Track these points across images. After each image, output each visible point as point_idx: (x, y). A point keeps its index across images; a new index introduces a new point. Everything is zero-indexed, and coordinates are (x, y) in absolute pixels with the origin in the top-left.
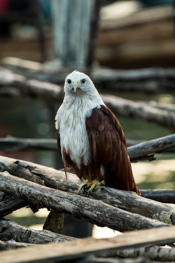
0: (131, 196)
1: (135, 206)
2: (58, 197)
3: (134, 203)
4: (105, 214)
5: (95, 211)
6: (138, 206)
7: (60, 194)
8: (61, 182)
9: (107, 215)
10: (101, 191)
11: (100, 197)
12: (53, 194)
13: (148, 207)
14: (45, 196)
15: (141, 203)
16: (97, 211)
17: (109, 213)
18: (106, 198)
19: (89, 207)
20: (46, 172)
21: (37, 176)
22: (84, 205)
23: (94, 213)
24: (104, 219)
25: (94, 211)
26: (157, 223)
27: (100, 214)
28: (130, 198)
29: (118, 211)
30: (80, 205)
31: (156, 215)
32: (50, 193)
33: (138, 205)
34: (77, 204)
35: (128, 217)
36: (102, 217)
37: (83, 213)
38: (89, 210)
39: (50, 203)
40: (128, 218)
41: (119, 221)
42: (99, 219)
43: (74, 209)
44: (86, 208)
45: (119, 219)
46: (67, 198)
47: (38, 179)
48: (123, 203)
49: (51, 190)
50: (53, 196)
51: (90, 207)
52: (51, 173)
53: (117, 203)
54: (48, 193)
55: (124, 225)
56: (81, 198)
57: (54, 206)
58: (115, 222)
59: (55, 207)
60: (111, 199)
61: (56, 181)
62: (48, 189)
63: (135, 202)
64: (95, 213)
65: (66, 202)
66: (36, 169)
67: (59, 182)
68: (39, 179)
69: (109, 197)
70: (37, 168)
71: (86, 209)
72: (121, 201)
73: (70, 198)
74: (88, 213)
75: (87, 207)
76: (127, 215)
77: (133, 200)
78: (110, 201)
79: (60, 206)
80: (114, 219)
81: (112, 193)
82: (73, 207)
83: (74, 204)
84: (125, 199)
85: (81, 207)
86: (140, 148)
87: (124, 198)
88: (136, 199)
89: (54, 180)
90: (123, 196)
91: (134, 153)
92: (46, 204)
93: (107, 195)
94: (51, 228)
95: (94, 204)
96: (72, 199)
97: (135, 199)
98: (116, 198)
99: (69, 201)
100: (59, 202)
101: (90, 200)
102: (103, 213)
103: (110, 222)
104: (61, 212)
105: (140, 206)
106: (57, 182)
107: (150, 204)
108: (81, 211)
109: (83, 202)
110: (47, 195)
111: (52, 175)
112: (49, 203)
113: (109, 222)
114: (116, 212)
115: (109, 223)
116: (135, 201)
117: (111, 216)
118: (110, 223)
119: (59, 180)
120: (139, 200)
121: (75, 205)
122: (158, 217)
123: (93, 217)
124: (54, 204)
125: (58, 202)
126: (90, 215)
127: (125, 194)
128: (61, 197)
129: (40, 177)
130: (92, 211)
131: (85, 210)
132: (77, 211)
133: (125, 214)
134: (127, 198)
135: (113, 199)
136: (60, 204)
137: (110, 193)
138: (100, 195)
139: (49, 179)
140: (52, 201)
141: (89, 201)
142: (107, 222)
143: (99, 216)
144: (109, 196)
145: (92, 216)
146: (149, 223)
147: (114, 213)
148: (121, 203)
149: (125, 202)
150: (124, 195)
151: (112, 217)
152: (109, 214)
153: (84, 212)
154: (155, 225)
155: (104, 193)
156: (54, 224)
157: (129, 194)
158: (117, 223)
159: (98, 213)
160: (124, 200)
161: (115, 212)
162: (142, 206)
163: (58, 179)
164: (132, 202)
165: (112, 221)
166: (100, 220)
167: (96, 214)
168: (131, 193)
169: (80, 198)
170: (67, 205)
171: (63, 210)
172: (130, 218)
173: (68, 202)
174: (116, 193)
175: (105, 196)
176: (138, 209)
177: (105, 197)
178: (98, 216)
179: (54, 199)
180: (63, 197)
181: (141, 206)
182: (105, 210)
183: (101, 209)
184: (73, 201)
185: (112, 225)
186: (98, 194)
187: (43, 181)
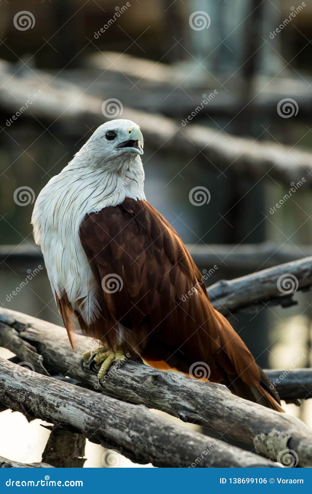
0: (213, 395)
1: (219, 417)
2: (56, 395)
3: (218, 410)
4: (146, 436)
5: (127, 430)
6: (226, 417)
7: (60, 391)
8: (75, 359)
9: (150, 439)
10: (152, 382)
11: (152, 393)
12: (46, 390)
13: (244, 420)
14: (31, 394)
15: (231, 409)
16: (132, 429)
17: (155, 435)
18: (163, 398)
19: (116, 419)
20: (48, 336)
21: (30, 346)
22: (106, 415)
23: (125, 433)
24: (145, 447)
25: (126, 428)
26: (249, 459)
27: (138, 437)
28: (211, 398)
29: (174, 431)
30: (99, 414)
31: (259, 438)
32: (41, 388)
33: (225, 415)
34: (94, 414)
35: (192, 446)
36: (141, 443)
37: (104, 432)
38: (115, 426)
39: (42, 408)
40: (190, 448)
41: (174, 453)
42: (136, 447)
43: (88, 424)
44: (110, 421)
45: (174, 449)
46: (74, 400)
47: (32, 351)
48: (197, 409)
49: (42, 381)
50: (46, 394)
51: (118, 421)
52: (57, 340)
53: (185, 408)
54: (36, 386)
55: (184, 462)
56: (101, 401)
57: (50, 415)
58: (165, 455)
59: (51, 417)
60: (173, 400)
61: (67, 357)
62: (38, 379)
63: (220, 406)
64: (128, 433)
65: (71, 407)
66: (30, 329)
67: (72, 359)
68: (34, 351)
69: (169, 395)
70: (33, 326)
71: (111, 425)
72: (193, 405)
73: (80, 399)
74: (115, 434)
75: (112, 420)
76: (189, 441)
77: (216, 403)
78: (171, 404)
79: (60, 416)
80: (163, 449)
81: (176, 386)
82: (85, 420)
83: (86, 413)
84: (200, 401)
85: (101, 419)
86: (262, 281)
87: (200, 397)
88: (222, 400)
89: (62, 355)
90: (197, 394)
91: (248, 291)
92: (34, 409)
93: (166, 391)
94: (60, 456)
95: (125, 415)
96: (84, 403)
97: (220, 402)
98: (184, 398)
99: (77, 406)
100: (58, 406)
101: (119, 405)
102: (143, 434)
103: (156, 454)
104: (61, 428)
105: (229, 417)
106: (68, 359)
107: (249, 413)
108: (101, 429)
109: (105, 410)
110: (35, 391)
111: (60, 344)
112: (38, 407)
113: (154, 454)
114: (169, 433)
115: (154, 457)
116: (221, 404)
117: (159, 441)
118: (157, 456)
119: (71, 355)
120: (228, 404)
121: (89, 415)
122: (264, 442)
123: (124, 443)
124: (49, 411)
125: (55, 408)
126: (118, 437)
127: (201, 389)
128: (61, 397)
129: (34, 348)
130: (121, 429)
131: (108, 427)
132: (93, 428)
133: (187, 439)
134: (205, 398)
135: (177, 401)
136: (60, 412)
137: (170, 386)
138: (152, 391)
139: (53, 353)
140: (45, 404)
141: (116, 407)
142: (151, 455)
143: (135, 440)
144: (169, 393)
145: (123, 439)
146: (231, 460)
147: (165, 434)
148: (193, 408)
149: (201, 406)
150: (199, 391)
151: (160, 444)
152: (155, 437)
153: (106, 431)
154: (244, 463)
155: (159, 386)
156: (65, 448)
157: (210, 388)
158: (170, 458)
159: (133, 433)
160: (199, 403)
161: (167, 434)
162: (233, 418)
163: (70, 353)
164: (213, 408)
165: (160, 452)
166: (138, 448)
167: (129, 436)
168: (215, 387)
169: (100, 399)
170: (74, 415)
171: (66, 425)
172: (195, 447)
173: (75, 408)
174: (183, 386)
175: (162, 393)
176: (227, 423)
177: (162, 395)
178: (133, 441)
179: (48, 401)
180: (65, 396)
181: (230, 415)
182: (148, 428)
183: (139, 425)
184: (84, 406)
185: (161, 460)
186: (147, 388)
187: (40, 357)
